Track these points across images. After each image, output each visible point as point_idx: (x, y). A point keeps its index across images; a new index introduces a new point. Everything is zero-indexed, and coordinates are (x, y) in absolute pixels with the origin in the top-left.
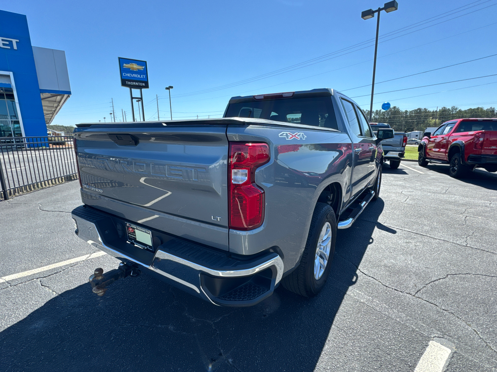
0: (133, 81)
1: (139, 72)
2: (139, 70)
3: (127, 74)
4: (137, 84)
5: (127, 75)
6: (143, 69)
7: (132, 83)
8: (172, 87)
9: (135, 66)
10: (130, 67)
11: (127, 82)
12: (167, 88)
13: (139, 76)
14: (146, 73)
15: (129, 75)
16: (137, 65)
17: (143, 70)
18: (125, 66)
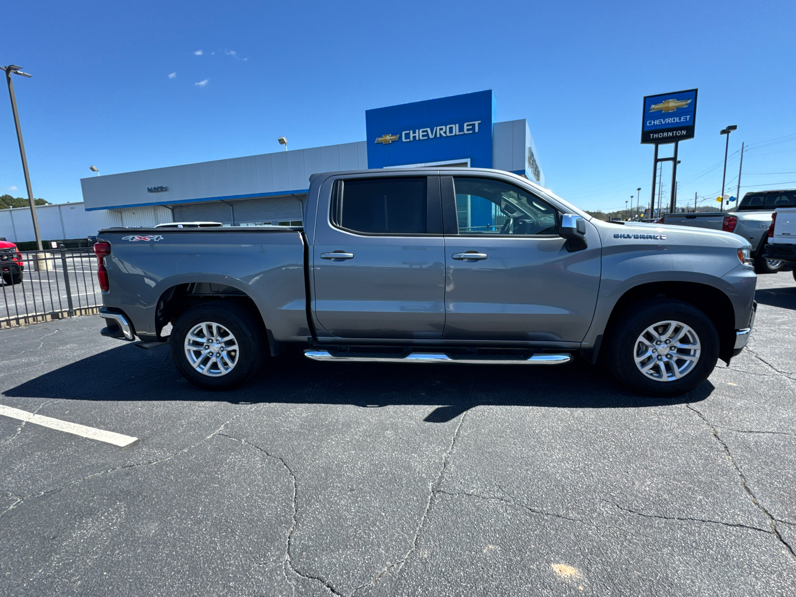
0: (663, 131)
1: (679, 112)
2: (678, 108)
3: (654, 121)
4: (670, 134)
5: (654, 124)
6: (687, 104)
7: (660, 135)
8: (734, 127)
9: (673, 104)
10: (662, 108)
11: (652, 135)
12: (723, 132)
13: (677, 120)
14: (693, 110)
15: (657, 122)
16: (676, 101)
17: (687, 106)
18: (654, 109)
